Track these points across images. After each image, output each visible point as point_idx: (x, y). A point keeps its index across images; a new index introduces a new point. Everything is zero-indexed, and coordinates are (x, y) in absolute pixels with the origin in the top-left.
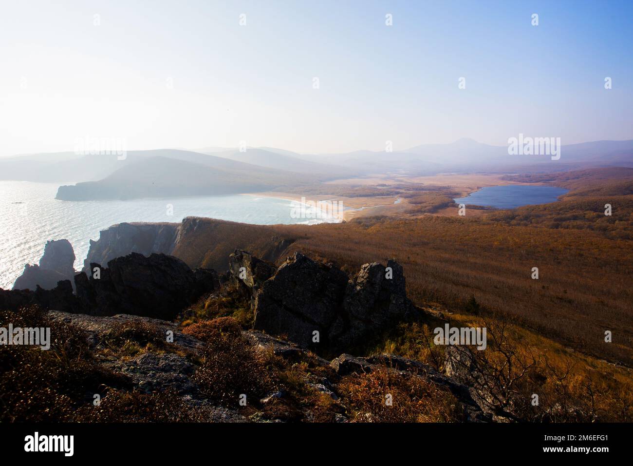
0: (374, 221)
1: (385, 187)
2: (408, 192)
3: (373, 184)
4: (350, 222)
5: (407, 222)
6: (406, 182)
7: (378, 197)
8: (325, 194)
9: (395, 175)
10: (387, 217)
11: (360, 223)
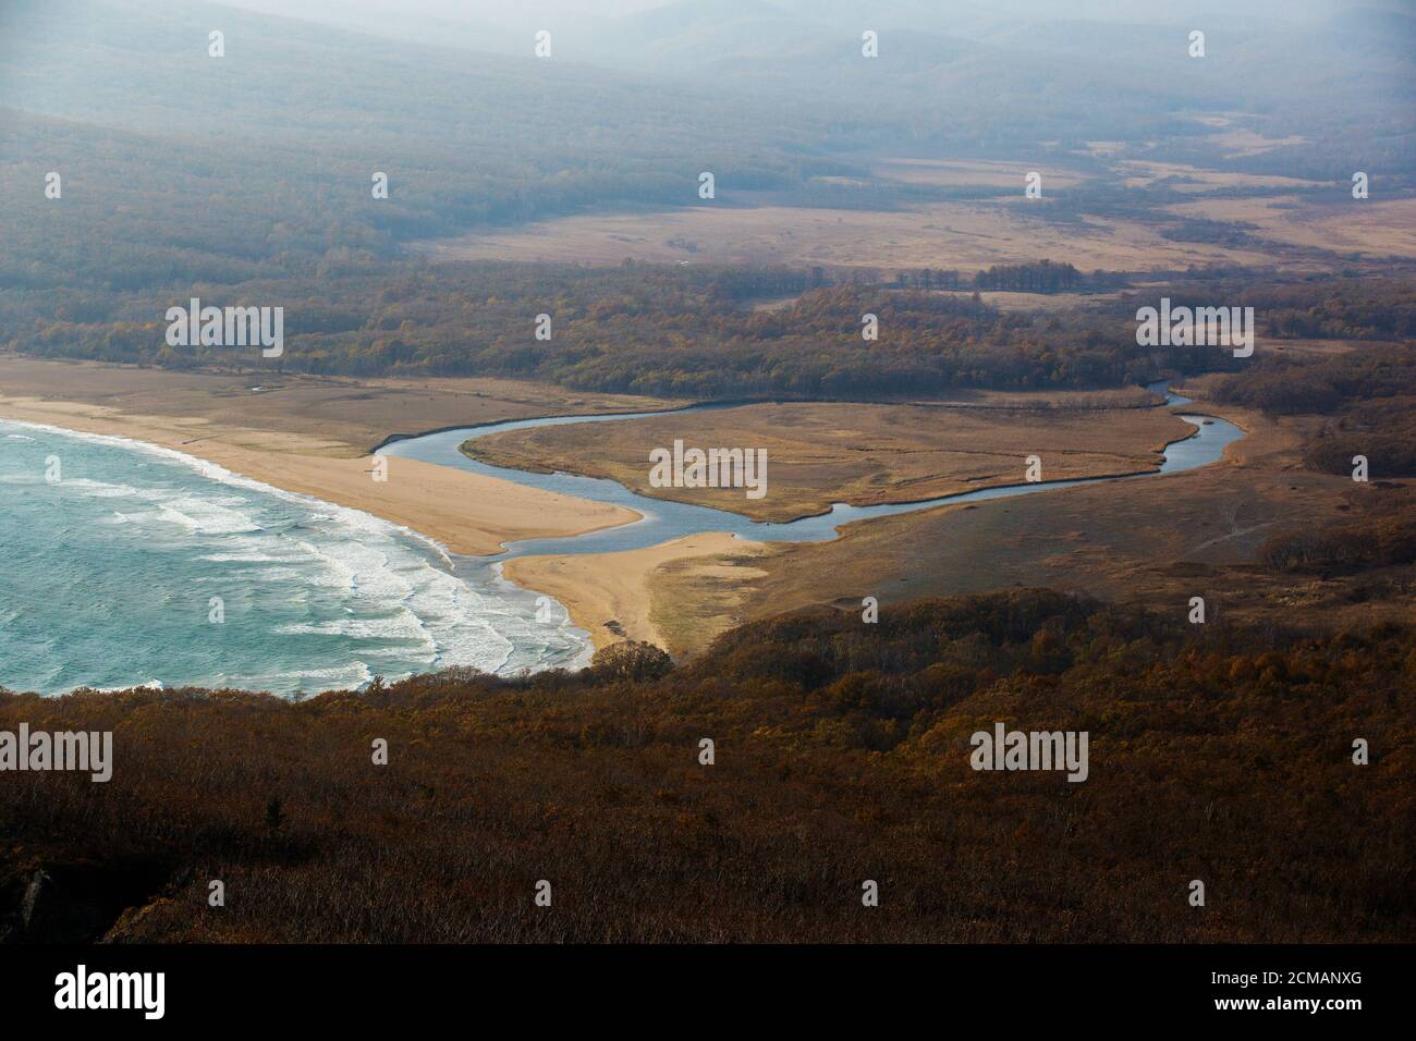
0: (962, 651)
1: (1066, 301)
2: (1300, 348)
3: (940, 262)
4: (710, 664)
5: (1298, 659)
6: (1273, 247)
7: (993, 398)
8: (438, 371)
9: (1164, 170)
10: (1092, 606)
11: (813, 673)
